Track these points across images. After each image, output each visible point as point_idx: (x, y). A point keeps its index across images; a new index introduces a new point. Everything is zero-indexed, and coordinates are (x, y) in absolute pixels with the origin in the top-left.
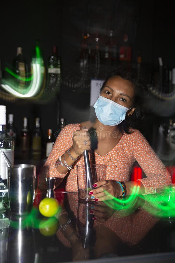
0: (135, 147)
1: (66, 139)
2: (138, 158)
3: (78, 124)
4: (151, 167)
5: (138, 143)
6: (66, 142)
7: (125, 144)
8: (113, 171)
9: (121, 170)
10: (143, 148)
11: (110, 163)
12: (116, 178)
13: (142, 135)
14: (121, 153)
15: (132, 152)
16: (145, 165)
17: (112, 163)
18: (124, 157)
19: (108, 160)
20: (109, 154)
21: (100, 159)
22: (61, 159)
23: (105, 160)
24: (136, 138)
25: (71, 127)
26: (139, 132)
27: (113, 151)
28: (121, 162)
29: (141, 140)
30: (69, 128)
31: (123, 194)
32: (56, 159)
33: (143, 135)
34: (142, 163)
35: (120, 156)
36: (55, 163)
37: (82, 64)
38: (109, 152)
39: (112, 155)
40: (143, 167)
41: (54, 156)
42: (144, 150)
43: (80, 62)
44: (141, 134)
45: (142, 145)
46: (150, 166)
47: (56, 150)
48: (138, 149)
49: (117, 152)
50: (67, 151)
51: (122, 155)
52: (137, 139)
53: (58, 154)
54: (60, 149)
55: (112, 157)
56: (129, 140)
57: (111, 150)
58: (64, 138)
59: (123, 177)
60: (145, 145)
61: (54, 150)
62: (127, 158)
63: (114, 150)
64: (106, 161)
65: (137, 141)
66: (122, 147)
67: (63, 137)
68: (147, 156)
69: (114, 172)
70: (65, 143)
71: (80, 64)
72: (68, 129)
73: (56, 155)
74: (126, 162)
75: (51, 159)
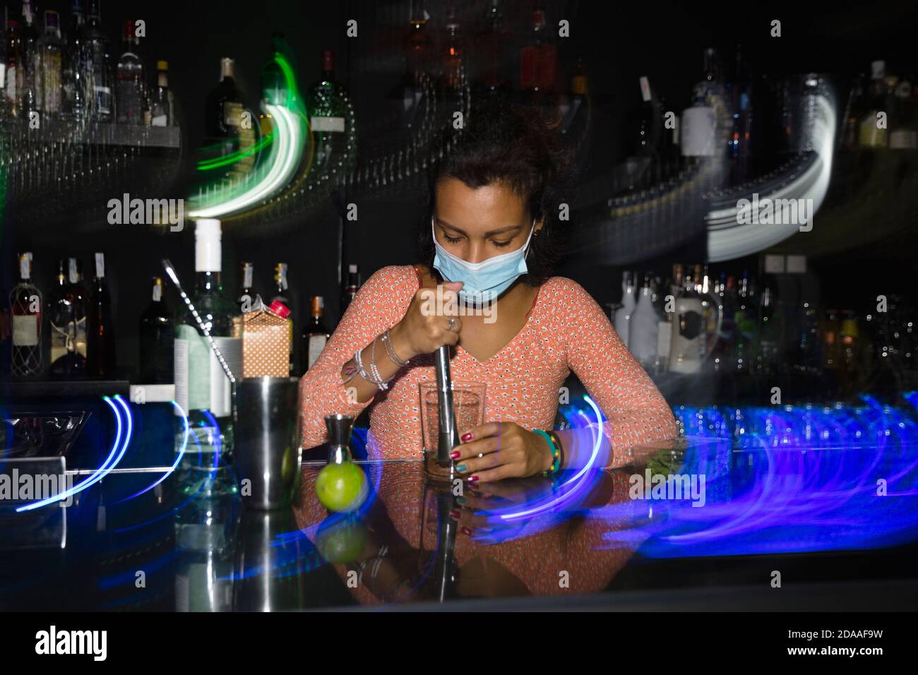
0: (572, 334)
1: (380, 307)
2: (581, 365)
3: (411, 267)
4: (620, 388)
5: (581, 324)
6: (377, 314)
7: (543, 328)
8: (515, 402)
9: (536, 399)
10: (594, 335)
11: (507, 380)
12: (524, 422)
13: (590, 300)
14: (535, 353)
15: (565, 349)
16: (603, 383)
17: (512, 380)
18: (543, 364)
19: (499, 373)
20: (501, 355)
21: (478, 370)
22: (360, 359)
23: (493, 372)
24: (574, 308)
25: (394, 276)
26: (581, 292)
27: (513, 347)
28: (535, 376)
29: (590, 315)
30: (387, 278)
31: (554, 463)
32: (342, 357)
33: (595, 299)
34: (593, 377)
35: (531, 361)
36: (340, 369)
37: (408, 102)
38: (500, 349)
39: (511, 358)
40: (595, 391)
41: (338, 350)
42: (598, 340)
43: (402, 98)
44: (589, 297)
45: (592, 328)
46: (616, 386)
47: (345, 335)
48: (580, 338)
49: (522, 348)
50: (381, 336)
51: (536, 357)
52: (577, 311)
53: (352, 345)
54: (358, 331)
55: (512, 364)
56: (556, 314)
57: (505, 345)
58: (373, 304)
59: (542, 419)
60: (602, 328)
61: (340, 335)
62: (551, 365)
63: (514, 343)
64: (495, 374)
65: (578, 316)
66: (537, 335)
67: (371, 300)
68: (606, 358)
69: (519, 406)
70: (375, 317)
71: (402, 104)
72: (384, 280)
73: (345, 346)
74: (547, 378)
75: (330, 358)
